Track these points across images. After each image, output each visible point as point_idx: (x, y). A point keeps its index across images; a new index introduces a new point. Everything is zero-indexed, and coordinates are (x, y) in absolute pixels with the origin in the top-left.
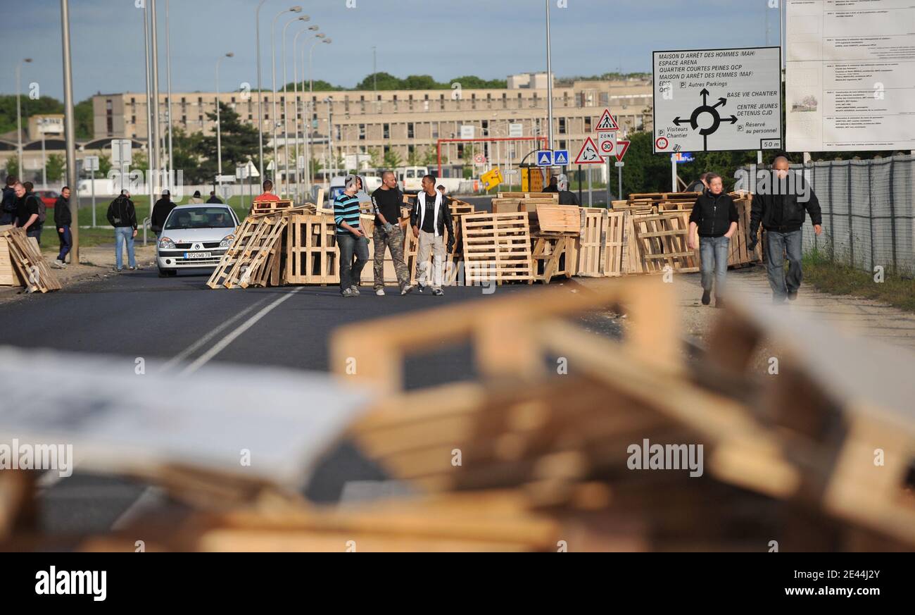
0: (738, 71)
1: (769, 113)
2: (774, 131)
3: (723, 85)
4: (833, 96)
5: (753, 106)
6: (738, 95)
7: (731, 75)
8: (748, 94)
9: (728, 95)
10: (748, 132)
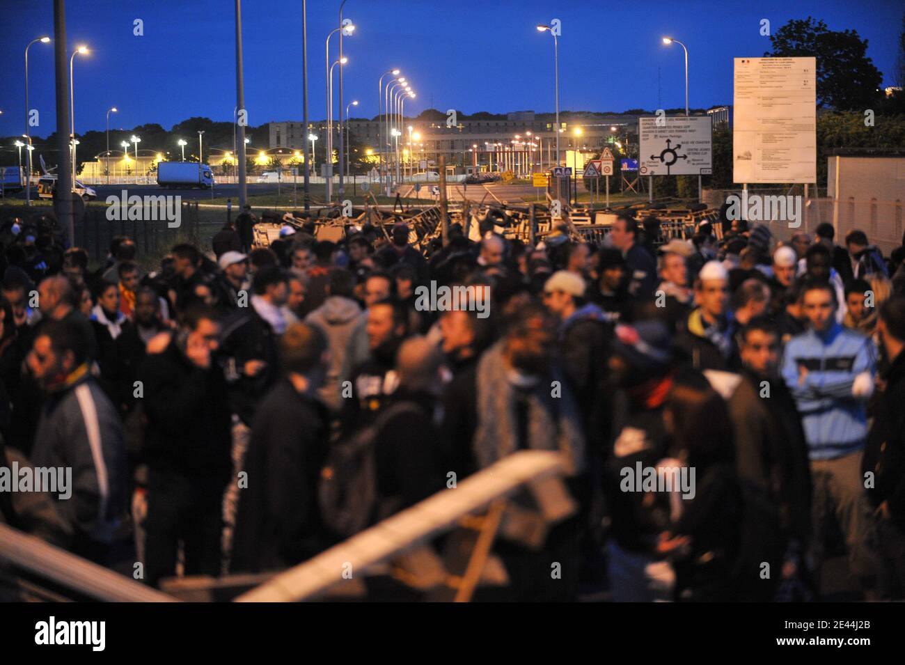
0: (688, 129)
1: (706, 153)
2: (708, 164)
3: (679, 137)
4: (761, 152)
5: (696, 150)
6: (687, 143)
7: (683, 131)
8: (693, 142)
9: (682, 143)
10: (694, 164)
